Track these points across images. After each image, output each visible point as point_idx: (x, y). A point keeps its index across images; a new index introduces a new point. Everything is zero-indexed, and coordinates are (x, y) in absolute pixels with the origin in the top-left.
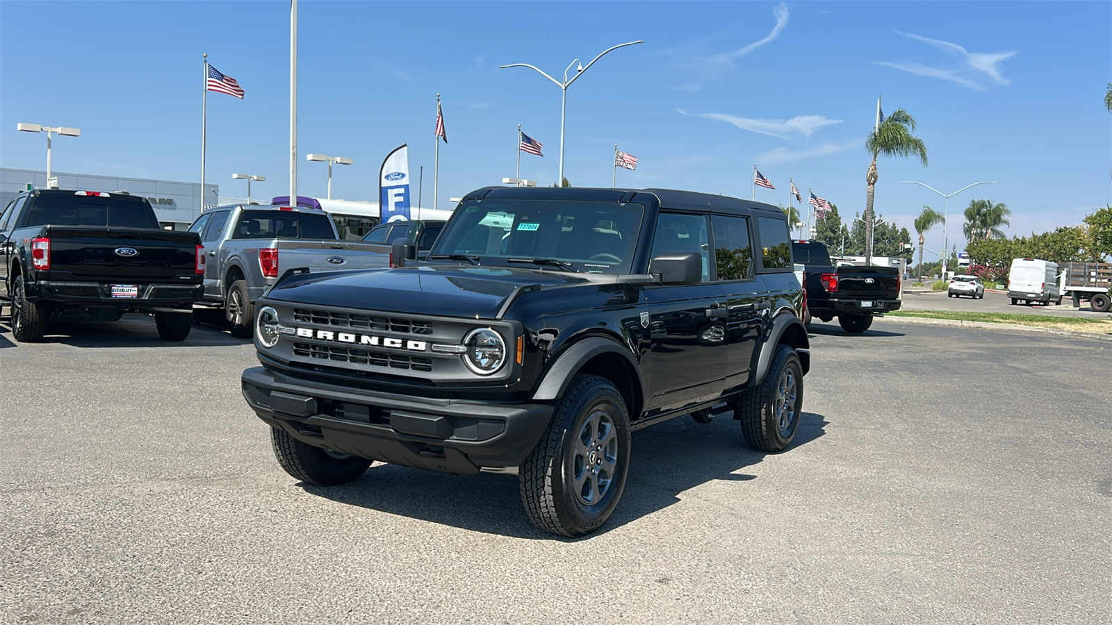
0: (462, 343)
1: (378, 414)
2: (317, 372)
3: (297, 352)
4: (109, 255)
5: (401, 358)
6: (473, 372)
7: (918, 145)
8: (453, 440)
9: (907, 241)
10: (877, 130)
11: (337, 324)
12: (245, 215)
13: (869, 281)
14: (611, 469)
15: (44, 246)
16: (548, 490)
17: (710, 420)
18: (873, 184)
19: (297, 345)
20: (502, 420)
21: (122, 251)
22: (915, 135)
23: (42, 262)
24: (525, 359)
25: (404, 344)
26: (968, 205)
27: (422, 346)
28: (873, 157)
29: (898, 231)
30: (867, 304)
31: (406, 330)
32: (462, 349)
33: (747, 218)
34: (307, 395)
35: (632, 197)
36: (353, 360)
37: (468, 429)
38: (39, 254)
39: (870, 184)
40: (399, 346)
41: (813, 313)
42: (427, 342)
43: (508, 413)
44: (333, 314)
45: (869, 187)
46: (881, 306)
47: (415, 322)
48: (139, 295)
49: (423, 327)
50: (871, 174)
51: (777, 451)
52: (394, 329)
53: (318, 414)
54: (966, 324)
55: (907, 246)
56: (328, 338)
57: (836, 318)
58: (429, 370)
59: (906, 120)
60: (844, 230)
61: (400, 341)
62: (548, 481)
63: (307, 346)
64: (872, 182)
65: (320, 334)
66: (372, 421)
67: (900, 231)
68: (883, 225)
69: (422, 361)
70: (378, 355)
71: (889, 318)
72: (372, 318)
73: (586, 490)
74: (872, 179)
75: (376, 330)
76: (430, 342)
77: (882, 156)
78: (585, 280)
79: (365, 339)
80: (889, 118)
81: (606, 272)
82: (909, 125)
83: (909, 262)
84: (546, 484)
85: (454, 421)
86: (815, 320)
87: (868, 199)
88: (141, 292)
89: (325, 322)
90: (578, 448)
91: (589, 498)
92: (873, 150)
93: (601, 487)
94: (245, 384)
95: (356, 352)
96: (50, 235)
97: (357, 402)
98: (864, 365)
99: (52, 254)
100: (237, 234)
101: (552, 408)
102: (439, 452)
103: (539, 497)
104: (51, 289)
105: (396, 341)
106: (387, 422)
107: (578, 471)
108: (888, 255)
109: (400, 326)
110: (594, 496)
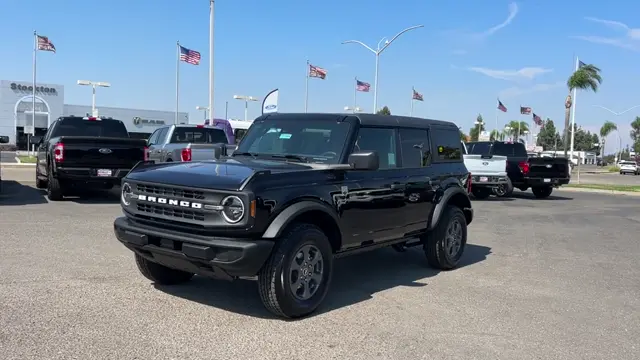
0: (220, 204)
1: (178, 245)
2: (152, 221)
3: (139, 209)
4: (96, 152)
5: (189, 212)
6: (227, 221)
8: (215, 260)
9: (597, 141)
11: (158, 193)
12: (177, 130)
13: (549, 166)
14: (319, 279)
15: (60, 148)
16: (273, 290)
17: (404, 250)
18: (569, 108)
19: (139, 205)
20: (240, 249)
21: (104, 150)
23: (59, 157)
24: (257, 214)
25: (190, 205)
26: (633, 120)
27: (199, 206)
28: (570, 91)
29: (591, 135)
30: (547, 180)
31: (192, 197)
32: (220, 208)
33: (427, 130)
34: (142, 234)
35: (343, 118)
36: (166, 214)
37: (223, 254)
38: (58, 152)
39: (567, 108)
40: (188, 206)
41: (514, 186)
42: (202, 203)
43: (246, 245)
44: (156, 187)
45: (567, 110)
46: (556, 182)
47: (196, 192)
48: (112, 175)
49: (200, 195)
50: (568, 102)
51: (448, 269)
52: (186, 196)
53: (149, 243)
54: (616, 192)
55: (596, 145)
56: (153, 201)
57: (530, 189)
58: (203, 220)
60: (557, 135)
61: (188, 203)
62: (273, 285)
63: (143, 206)
65: (150, 199)
66: (175, 249)
67: (593, 135)
68: (581, 132)
69: (199, 214)
70: (178, 211)
71: (562, 189)
72: (175, 189)
73: (300, 291)
74: (569, 105)
75: (177, 197)
76: (204, 204)
78: (310, 168)
79: (171, 202)
81: (325, 162)
83: (598, 154)
84: (271, 287)
85: (216, 250)
86: (516, 189)
88: (113, 174)
89: (152, 191)
90: (294, 266)
91: (304, 295)
92: (570, 87)
93: (312, 290)
94: (116, 227)
95: (167, 209)
96: (63, 142)
97: (167, 238)
98: (534, 218)
99: (66, 152)
100: (173, 141)
101: (274, 243)
102: (210, 268)
103: (268, 294)
104: (64, 172)
105: (186, 203)
106: (181, 249)
107: (294, 279)
108: (585, 150)
109: (188, 195)
110: (306, 295)
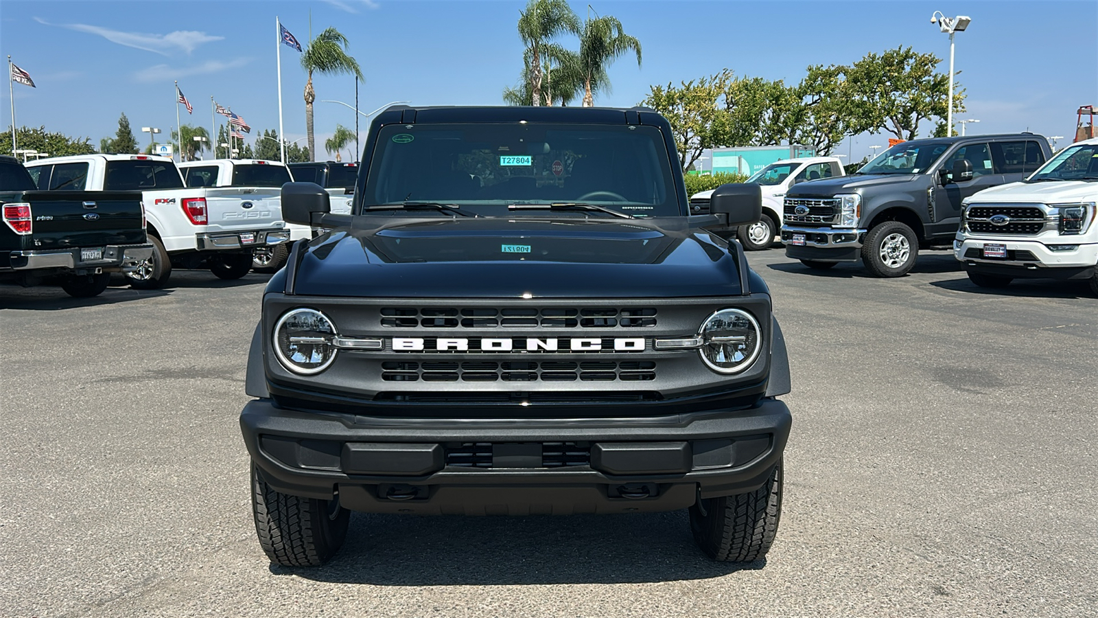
0: (696, 334)
2: (399, 403)
3: (388, 377)
5: (602, 365)
6: (712, 373)
7: (350, 64)
10: (311, 48)
11: (472, 326)
18: (311, 103)
19: (390, 364)
22: (348, 54)
25: (608, 344)
27: (639, 344)
28: (309, 75)
29: (300, 150)
31: (607, 323)
32: (699, 341)
34: (426, 441)
39: (308, 103)
40: (599, 348)
42: (646, 337)
45: (308, 106)
47: (626, 311)
49: (639, 317)
50: (308, 93)
52: (586, 323)
56: (458, 349)
58: (651, 377)
59: (337, 37)
61: (599, 341)
63: (415, 364)
64: (310, 101)
65: (442, 344)
67: (302, 149)
69: (639, 365)
72: (543, 310)
74: (310, 99)
75: (552, 328)
76: (652, 338)
77: (317, 73)
80: (321, 35)
82: (341, 43)
84: (770, 503)
87: (308, 118)
89: (460, 324)
92: (308, 67)
95: (516, 364)
97: (517, 439)
103: (755, 522)
105: (593, 341)
109: (595, 319)
